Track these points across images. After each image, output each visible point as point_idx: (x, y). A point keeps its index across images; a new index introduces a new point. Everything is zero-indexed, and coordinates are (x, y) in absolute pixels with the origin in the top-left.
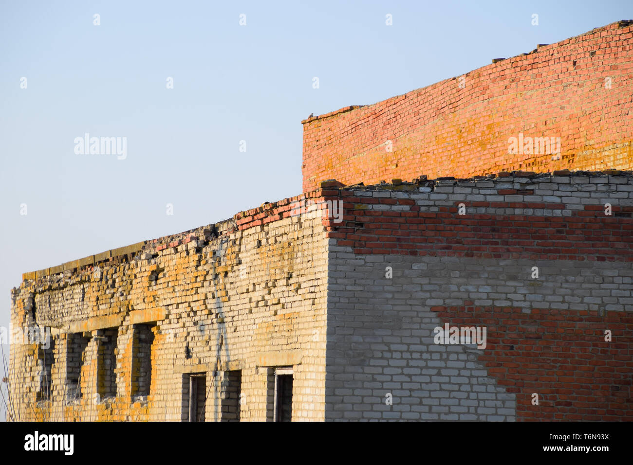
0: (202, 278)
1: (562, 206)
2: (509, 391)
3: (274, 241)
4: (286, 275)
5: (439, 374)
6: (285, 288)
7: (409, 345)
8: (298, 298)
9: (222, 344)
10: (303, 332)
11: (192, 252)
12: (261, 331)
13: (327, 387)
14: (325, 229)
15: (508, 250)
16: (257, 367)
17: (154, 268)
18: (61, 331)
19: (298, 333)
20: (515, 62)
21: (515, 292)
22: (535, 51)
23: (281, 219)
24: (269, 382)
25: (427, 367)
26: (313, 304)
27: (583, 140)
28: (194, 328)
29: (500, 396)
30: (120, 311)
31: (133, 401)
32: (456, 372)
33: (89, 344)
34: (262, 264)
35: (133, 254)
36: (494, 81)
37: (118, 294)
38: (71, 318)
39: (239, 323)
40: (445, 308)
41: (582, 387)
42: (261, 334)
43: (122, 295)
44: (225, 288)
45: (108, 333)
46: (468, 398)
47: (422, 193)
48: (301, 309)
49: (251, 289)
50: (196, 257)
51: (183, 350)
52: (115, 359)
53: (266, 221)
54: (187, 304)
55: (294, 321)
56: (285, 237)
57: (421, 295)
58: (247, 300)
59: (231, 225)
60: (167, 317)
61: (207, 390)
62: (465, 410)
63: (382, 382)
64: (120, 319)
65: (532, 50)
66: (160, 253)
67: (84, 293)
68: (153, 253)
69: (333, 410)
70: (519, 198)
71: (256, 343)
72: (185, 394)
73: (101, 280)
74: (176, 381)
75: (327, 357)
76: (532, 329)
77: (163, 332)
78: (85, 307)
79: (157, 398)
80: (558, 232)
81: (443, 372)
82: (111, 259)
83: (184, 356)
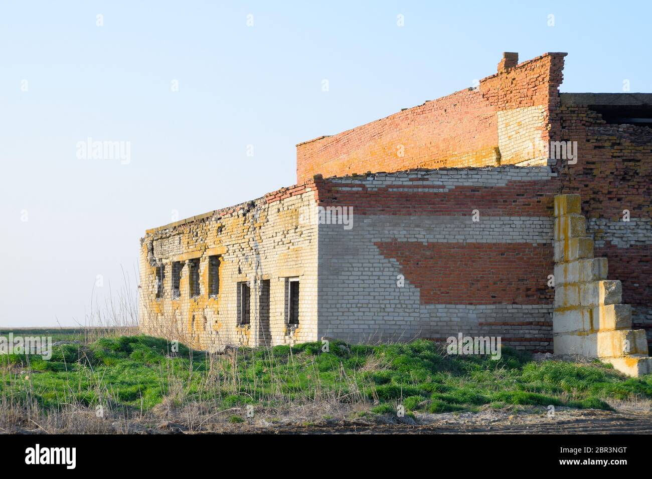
0: (247, 230)
1: (443, 187)
2: (416, 287)
3: (287, 209)
4: (294, 227)
5: (379, 279)
6: (294, 234)
7: (362, 263)
8: (302, 239)
9: (258, 265)
10: (305, 258)
11: (241, 216)
12: (280, 258)
13: (318, 287)
14: (316, 202)
15: (415, 211)
16: (279, 277)
17: (220, 225)
18: (167, 261)
19: (302, 258)
20: (413, 111)
21: (419, 234)
22: (424, 104)
23: (291, 196)
24: (286, 285)
25: (372, 275)
26: (310, 243)
27: (451, 152)
28: (243, 257)
29: (411, 290)
30: (201, 249)
31: (209, 297)
32: (388, 278)
33: (184, 267)
34: (280, 222)
35: (208, 218)
36: (402, 121)
37: (199, 240)
38: (173, 253)
39: (268, 254)
40: (382, 243)
41: (454, 284)
42: (281, 260)
43: (202, 240)
44: (260, 235)
45: (195, 261)
46: (394, 291)
47: (369, 180)
48: (303, 245)
49: (274, 235)
50: (243, 219)
51: (237, 269)
52: (199, 275)
53: (282, 197)
54: (238, 245)
55: (299, 252)
56: (293, 206)
57: (369, 236)
58: (272, 242)
59: (262, 201)
60: (227, 252)
61: (251, 290)
62: (393, 297)
63: (348, 284)
64: (201, 253)
65: (422, 104)
66: (223, 217)
67: (180, 240)
68: (218, 217)
69: (322, 300)
70: (421, 183)
71: (278, 265)
72: (239, 293)
73: (190, 232)
74: (233, 286)
75: (318, 271)
76: (428, 253)
77: (225, 260)
78: (181, 247)
79: (223, 295)
80: (442, 201)
81: (381, 277)
82: (195, 221)
83: (237, 272)
